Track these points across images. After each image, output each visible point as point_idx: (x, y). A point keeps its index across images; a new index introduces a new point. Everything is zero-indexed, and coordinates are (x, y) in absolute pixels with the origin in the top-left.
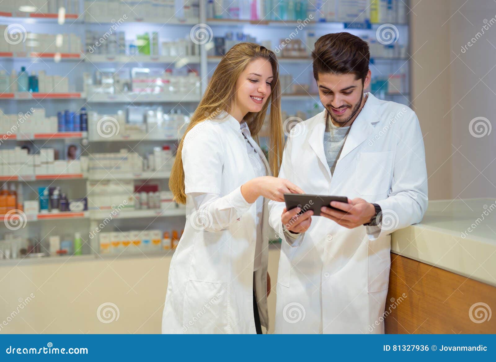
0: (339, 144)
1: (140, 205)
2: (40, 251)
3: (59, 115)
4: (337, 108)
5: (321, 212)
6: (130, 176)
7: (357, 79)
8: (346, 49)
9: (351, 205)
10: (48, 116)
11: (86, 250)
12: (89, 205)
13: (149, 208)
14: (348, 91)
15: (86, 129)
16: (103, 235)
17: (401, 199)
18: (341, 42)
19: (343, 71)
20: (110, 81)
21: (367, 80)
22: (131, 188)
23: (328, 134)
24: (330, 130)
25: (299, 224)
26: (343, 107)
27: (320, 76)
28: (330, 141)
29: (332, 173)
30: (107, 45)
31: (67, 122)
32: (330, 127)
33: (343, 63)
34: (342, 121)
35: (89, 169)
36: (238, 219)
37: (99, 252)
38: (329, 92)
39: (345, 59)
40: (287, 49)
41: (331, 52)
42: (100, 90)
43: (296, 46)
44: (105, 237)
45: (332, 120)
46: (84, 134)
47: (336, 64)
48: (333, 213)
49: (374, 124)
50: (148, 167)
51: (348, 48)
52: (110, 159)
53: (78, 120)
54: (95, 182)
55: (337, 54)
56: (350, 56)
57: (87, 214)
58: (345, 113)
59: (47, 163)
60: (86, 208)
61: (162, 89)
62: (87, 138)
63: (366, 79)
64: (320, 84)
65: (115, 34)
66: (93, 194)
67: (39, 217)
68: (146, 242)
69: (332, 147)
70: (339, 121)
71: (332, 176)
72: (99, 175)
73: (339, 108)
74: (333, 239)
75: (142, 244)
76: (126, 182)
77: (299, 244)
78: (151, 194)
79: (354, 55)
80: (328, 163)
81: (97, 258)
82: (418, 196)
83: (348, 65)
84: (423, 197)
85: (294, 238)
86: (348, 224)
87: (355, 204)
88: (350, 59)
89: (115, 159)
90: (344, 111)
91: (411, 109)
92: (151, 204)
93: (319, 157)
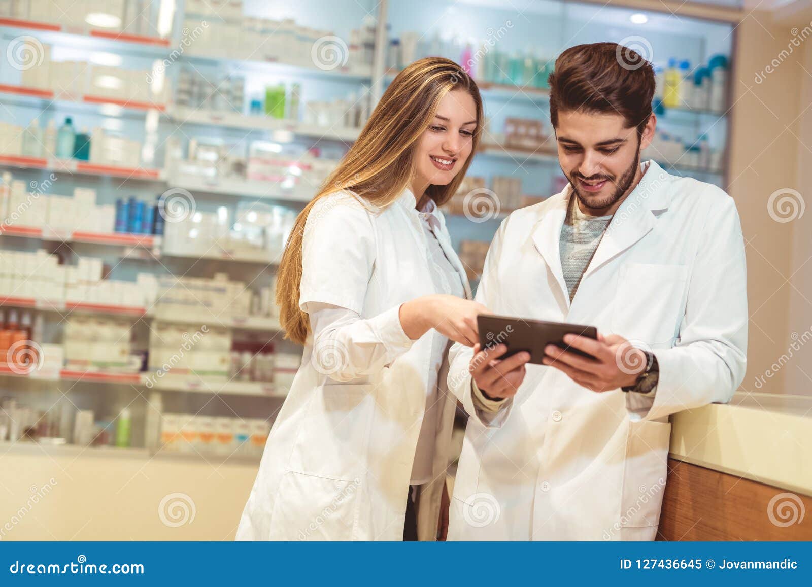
0: (590, 246)
1: (239, 373)
2: (58, 435)
3: (119, 204)
4: (588, 178)
5: (546, 356)
6: (227, 321)
7: (628, 126)
8: (609, 69)
9: (603, 345)
10: (99, 202)
11: (137, 440)
12: (152, 363)
13: (253, 379)
14: (610, 147)
15: (162, 233)
16: (168, 418)
17: (698, 354)
18: (603, 56)
19: (602, 107)
20: (212, 156)
21: (649, 133)
22: (226, 341)
23: (569, 229)
24: (575, 222)
25: (501, 378)
26: (600, 179)
27: (561, 117)
28: (573, 242)
29: (571, 298)
30: (213, 97)
31: (131, 217)
32: (574, 217)
33: (602, 93)
34: (598, 205)
35: (158, 302)
36: (387, 366)
37: (159, 446)
38: (575, 148)
39: (607, 85)
40: (515, 135)
41: (583, 70)
42: (192, 169)
43: (533, 131)
44: (171, 422)
45: (580, 202)
46: (157, 240)
47: (591, 93)
48: (567, 358)
49: (657, 213)
50: (260, 309)
51: (614, 67)
52: (196, 288)
53: (149, 217)
54: (165, 325)
55: (593, 75)
56: (616, 82)
57: (145, 378)
58: (603, 188)
59: (89, 283)
60: (145, 368)
61: (298, 180)
62: (161, 247)
63: (646, 131)
64: (561, 134)
65: (228, 79)
66: (160, 345)
67: (63, 373)
68: (242, 438)
69: (575, 251)
70: (591, 205)
71: (571, 304)
72: (172, 314)
73: (592, 178)
74: (562, 420)
75: (234, 443)
76: (219, 330)
77: (500, 423)
78: (260, 357)
79: (625, 81)
80: (566, 278)
81: (152, 455)
82: (728, 352)
83: (612, 97)
84: (737, 355)
85: (490, 409)
86: (595, 382)
87: (610, 345)
88: (618, 85)
89: (206, 289)
90: (601, 185)
91: (725, 193)
92: (258, 374)
93: (550, 266)
